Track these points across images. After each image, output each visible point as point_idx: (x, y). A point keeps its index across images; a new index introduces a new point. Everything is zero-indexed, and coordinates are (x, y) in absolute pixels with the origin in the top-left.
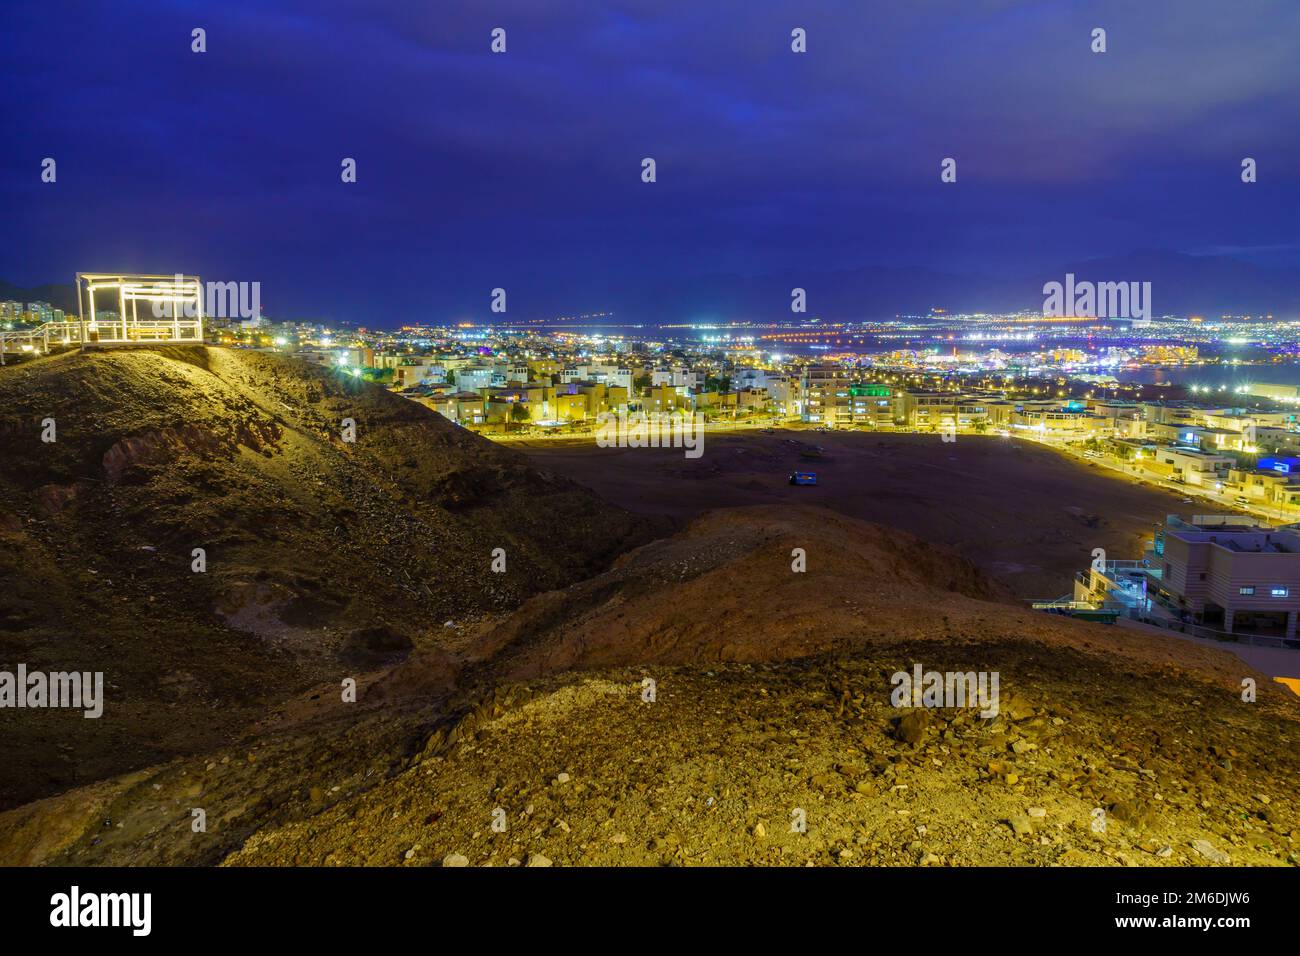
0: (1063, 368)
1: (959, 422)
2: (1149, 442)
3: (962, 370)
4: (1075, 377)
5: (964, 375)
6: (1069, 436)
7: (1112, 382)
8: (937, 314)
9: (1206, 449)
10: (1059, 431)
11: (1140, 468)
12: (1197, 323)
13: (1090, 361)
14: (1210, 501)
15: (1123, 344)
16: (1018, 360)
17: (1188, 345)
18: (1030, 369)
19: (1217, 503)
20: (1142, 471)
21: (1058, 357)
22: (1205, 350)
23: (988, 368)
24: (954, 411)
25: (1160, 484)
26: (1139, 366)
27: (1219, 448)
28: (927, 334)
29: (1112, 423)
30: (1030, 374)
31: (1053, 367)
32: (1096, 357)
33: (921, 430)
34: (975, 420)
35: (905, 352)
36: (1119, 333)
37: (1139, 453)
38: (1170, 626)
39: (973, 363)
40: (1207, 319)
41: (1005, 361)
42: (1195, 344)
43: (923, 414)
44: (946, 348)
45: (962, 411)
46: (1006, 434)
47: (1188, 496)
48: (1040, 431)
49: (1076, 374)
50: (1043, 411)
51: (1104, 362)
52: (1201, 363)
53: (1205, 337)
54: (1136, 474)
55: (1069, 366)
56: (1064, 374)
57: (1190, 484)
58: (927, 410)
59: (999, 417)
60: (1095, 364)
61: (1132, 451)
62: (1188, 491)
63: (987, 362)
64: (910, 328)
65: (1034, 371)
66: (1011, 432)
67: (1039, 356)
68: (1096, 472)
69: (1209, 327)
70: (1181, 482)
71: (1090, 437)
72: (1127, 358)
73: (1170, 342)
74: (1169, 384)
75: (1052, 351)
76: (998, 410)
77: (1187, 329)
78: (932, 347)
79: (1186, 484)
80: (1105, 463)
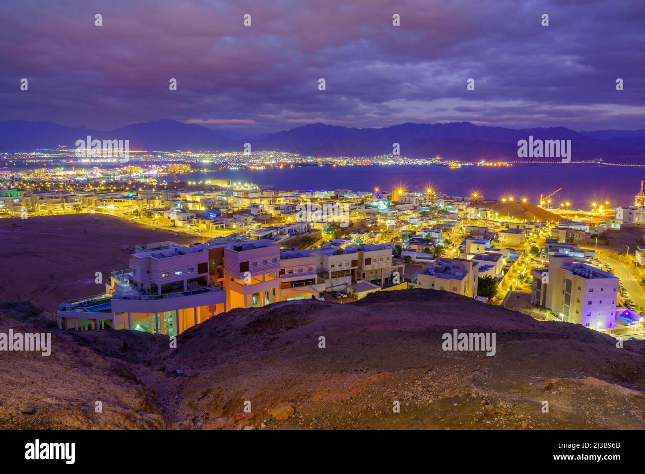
0: (132, 176)
1: (66, 208)
2: (162, 209)
3: (78, 178)
4: (137, 180)
5: (78, 182)
6: (126, 210)
7: (154, 182)
8: (62, 149)
9: (184, 210)
10: (121, 208)
11: (156, 222)
12: (190, 154)
13: (144, 172)
14: (185, 233)
15: (159, 163)
16: (109, 172)
17: (186, 163)
18: (115, 177)
19: (188, 234)
20: (157, 224)
21: (129, 171)
22: (193, 166)
23: (93, 177)
24: (62, 202)
25: (165, 228)
26: (166, 174)
27: (190, 209)
28: (56, 160)
29: (146, 202)
30: (115, 179)
31: (127, 175)
32: (147, 170)
33: (42, 214)
34: (75, 206)
35: (43, 170)
36: (158, 158)
37: (156, 215)
38: (135, 298)
39: (84, 175)
40: (194, 151)
41: (102, 173)
42: (189, 163)
43: (43, 205)
44: (68, 167)
45: (67, 201)
46: (93, 212)
47: (176, 232)
48: (111, 209)
49: (138, 179)
50: (112, 198)
51: (151, 172)
52: (192, 171)
53: (193, 160)
54: (155, 225)
55: (135, 175)
56: (132, 179)
57: (178, 227)
58: (46, 202)
59: (90, 203)
60: (147, 173)
61: (153, 214)
62: (176, 230)
63: (92, 174)
64: (45, 156)
65: (117, 178)
66: (96, 210)
67: (120, 170)
68: (137, 226)
69: (195, 156)
70: (174, 226)
71: (135, 209)
72: (161, 170)
73: (179, 162)
74: (179, 181)
75: (125, 167)
76: (89, 200)
77: (186, 156)
78: (60, 166)
79: (176, 227)
80: (142, 221)
